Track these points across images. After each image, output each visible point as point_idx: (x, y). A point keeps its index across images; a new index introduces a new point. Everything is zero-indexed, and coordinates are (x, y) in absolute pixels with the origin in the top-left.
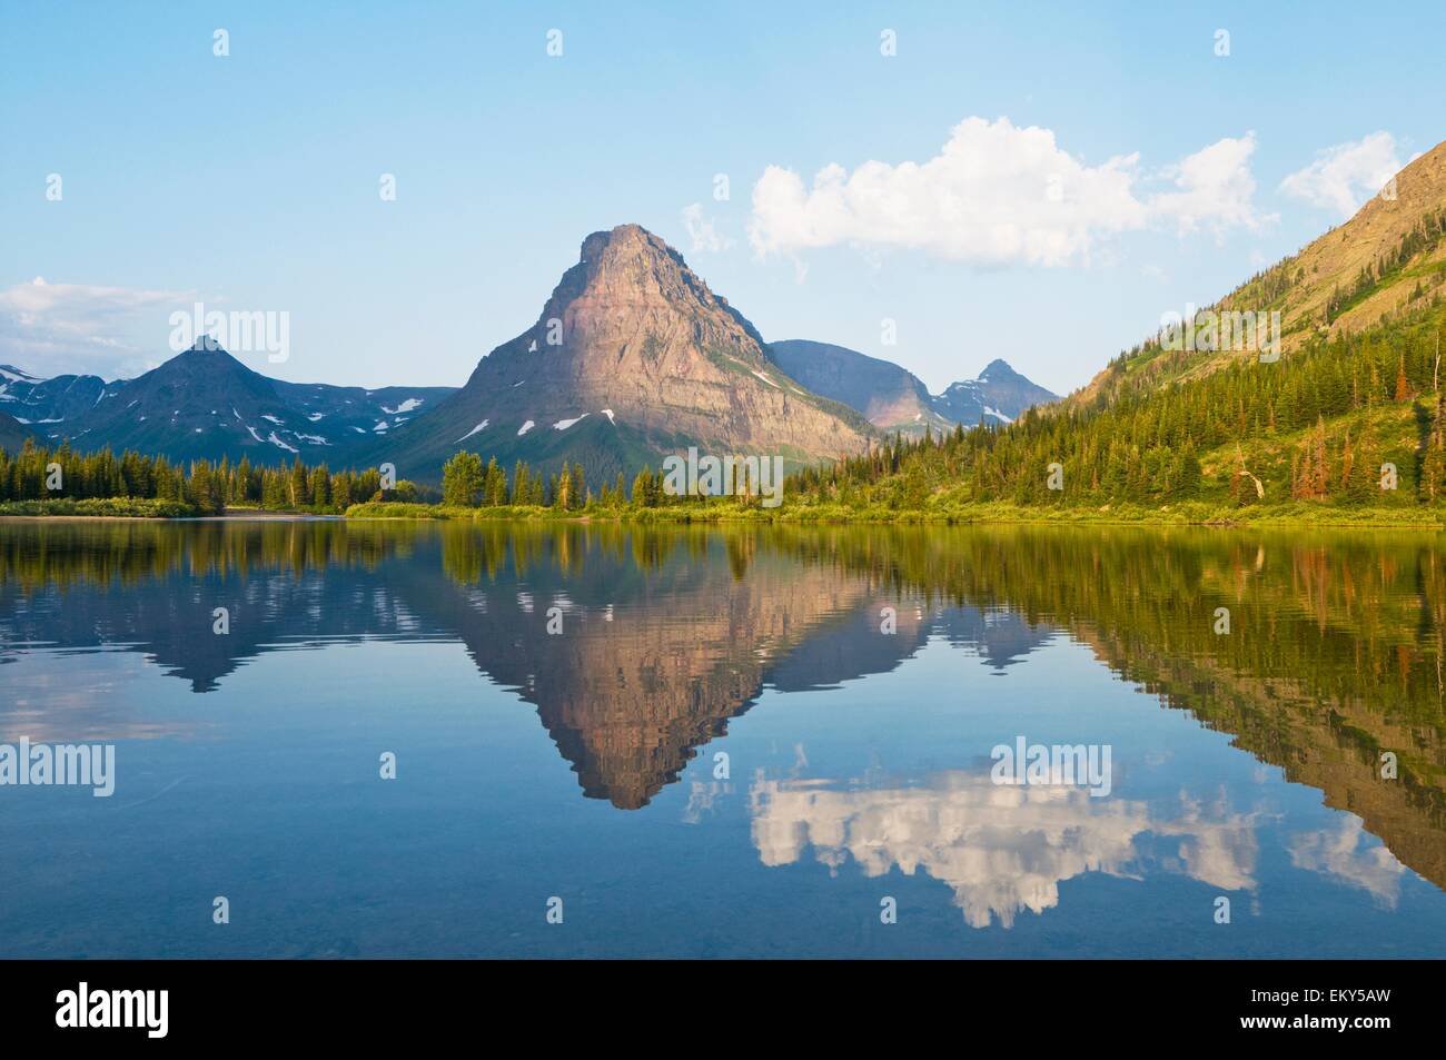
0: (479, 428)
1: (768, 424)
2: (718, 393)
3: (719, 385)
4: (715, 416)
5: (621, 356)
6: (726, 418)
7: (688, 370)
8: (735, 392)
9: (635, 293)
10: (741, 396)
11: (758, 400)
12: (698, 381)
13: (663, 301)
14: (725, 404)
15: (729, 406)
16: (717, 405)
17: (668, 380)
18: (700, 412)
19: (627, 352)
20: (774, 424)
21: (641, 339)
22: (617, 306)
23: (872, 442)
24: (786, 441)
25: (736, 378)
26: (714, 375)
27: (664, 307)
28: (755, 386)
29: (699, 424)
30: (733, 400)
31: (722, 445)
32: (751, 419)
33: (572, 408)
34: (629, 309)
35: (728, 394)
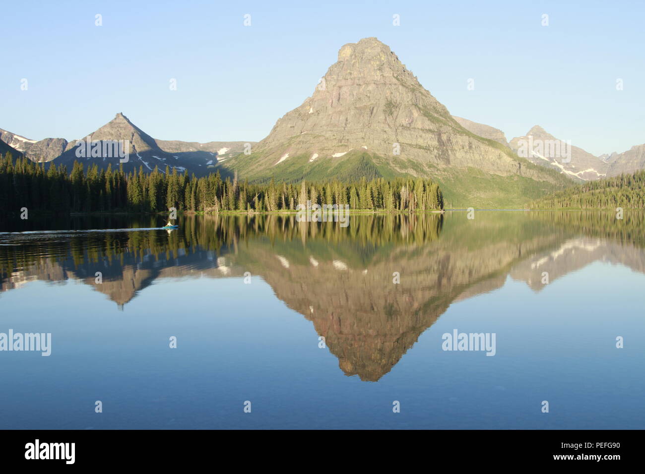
0: (283, 159)
1: (460, 154)
2: (430, 135)
3: (430, 131)
4: (429, 150)
5: (372, 113)
6: (436, 151)
7: (412, 122)
8: (440, 135)
9: (377, 76)
10: (444, 137)
11: (454, 141)
12: (418, 129)
13: (394, 80)
14: (435, 143)
15: (437, 144)
16: (430, 143)
17: (401, 128)
18: (420, 147)
19: (375, 111)
20: (463, 154)
21: (383, 102)
22: (367, 84)
23: (522, 166)
24: (471, 165)
25: (441, 127)
26: (428, 125)
27: (395, 84)
28: (451, 131)
29: (420, 154)
30: (440, 140)
31: (434, 167)
32: (450, 152)
33: (342, 146)
34: (374, 86)
35: (436, 137)
